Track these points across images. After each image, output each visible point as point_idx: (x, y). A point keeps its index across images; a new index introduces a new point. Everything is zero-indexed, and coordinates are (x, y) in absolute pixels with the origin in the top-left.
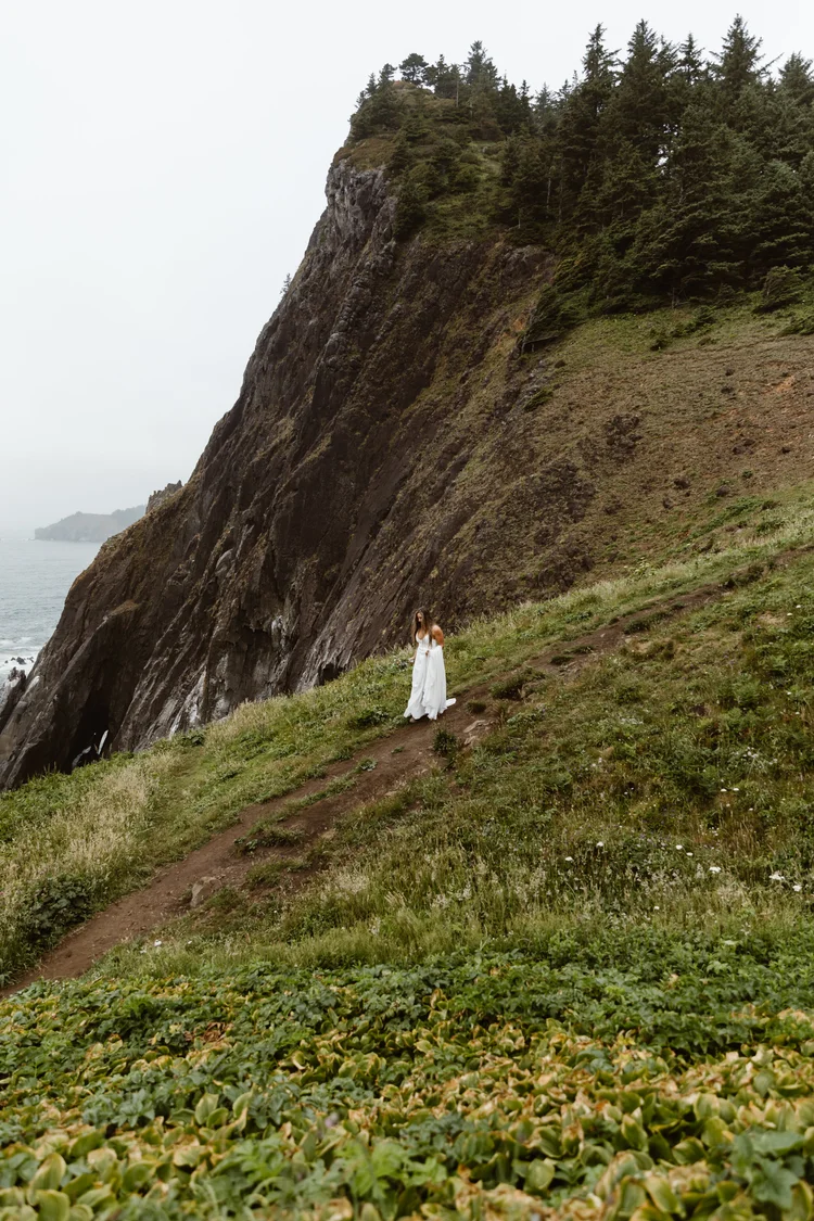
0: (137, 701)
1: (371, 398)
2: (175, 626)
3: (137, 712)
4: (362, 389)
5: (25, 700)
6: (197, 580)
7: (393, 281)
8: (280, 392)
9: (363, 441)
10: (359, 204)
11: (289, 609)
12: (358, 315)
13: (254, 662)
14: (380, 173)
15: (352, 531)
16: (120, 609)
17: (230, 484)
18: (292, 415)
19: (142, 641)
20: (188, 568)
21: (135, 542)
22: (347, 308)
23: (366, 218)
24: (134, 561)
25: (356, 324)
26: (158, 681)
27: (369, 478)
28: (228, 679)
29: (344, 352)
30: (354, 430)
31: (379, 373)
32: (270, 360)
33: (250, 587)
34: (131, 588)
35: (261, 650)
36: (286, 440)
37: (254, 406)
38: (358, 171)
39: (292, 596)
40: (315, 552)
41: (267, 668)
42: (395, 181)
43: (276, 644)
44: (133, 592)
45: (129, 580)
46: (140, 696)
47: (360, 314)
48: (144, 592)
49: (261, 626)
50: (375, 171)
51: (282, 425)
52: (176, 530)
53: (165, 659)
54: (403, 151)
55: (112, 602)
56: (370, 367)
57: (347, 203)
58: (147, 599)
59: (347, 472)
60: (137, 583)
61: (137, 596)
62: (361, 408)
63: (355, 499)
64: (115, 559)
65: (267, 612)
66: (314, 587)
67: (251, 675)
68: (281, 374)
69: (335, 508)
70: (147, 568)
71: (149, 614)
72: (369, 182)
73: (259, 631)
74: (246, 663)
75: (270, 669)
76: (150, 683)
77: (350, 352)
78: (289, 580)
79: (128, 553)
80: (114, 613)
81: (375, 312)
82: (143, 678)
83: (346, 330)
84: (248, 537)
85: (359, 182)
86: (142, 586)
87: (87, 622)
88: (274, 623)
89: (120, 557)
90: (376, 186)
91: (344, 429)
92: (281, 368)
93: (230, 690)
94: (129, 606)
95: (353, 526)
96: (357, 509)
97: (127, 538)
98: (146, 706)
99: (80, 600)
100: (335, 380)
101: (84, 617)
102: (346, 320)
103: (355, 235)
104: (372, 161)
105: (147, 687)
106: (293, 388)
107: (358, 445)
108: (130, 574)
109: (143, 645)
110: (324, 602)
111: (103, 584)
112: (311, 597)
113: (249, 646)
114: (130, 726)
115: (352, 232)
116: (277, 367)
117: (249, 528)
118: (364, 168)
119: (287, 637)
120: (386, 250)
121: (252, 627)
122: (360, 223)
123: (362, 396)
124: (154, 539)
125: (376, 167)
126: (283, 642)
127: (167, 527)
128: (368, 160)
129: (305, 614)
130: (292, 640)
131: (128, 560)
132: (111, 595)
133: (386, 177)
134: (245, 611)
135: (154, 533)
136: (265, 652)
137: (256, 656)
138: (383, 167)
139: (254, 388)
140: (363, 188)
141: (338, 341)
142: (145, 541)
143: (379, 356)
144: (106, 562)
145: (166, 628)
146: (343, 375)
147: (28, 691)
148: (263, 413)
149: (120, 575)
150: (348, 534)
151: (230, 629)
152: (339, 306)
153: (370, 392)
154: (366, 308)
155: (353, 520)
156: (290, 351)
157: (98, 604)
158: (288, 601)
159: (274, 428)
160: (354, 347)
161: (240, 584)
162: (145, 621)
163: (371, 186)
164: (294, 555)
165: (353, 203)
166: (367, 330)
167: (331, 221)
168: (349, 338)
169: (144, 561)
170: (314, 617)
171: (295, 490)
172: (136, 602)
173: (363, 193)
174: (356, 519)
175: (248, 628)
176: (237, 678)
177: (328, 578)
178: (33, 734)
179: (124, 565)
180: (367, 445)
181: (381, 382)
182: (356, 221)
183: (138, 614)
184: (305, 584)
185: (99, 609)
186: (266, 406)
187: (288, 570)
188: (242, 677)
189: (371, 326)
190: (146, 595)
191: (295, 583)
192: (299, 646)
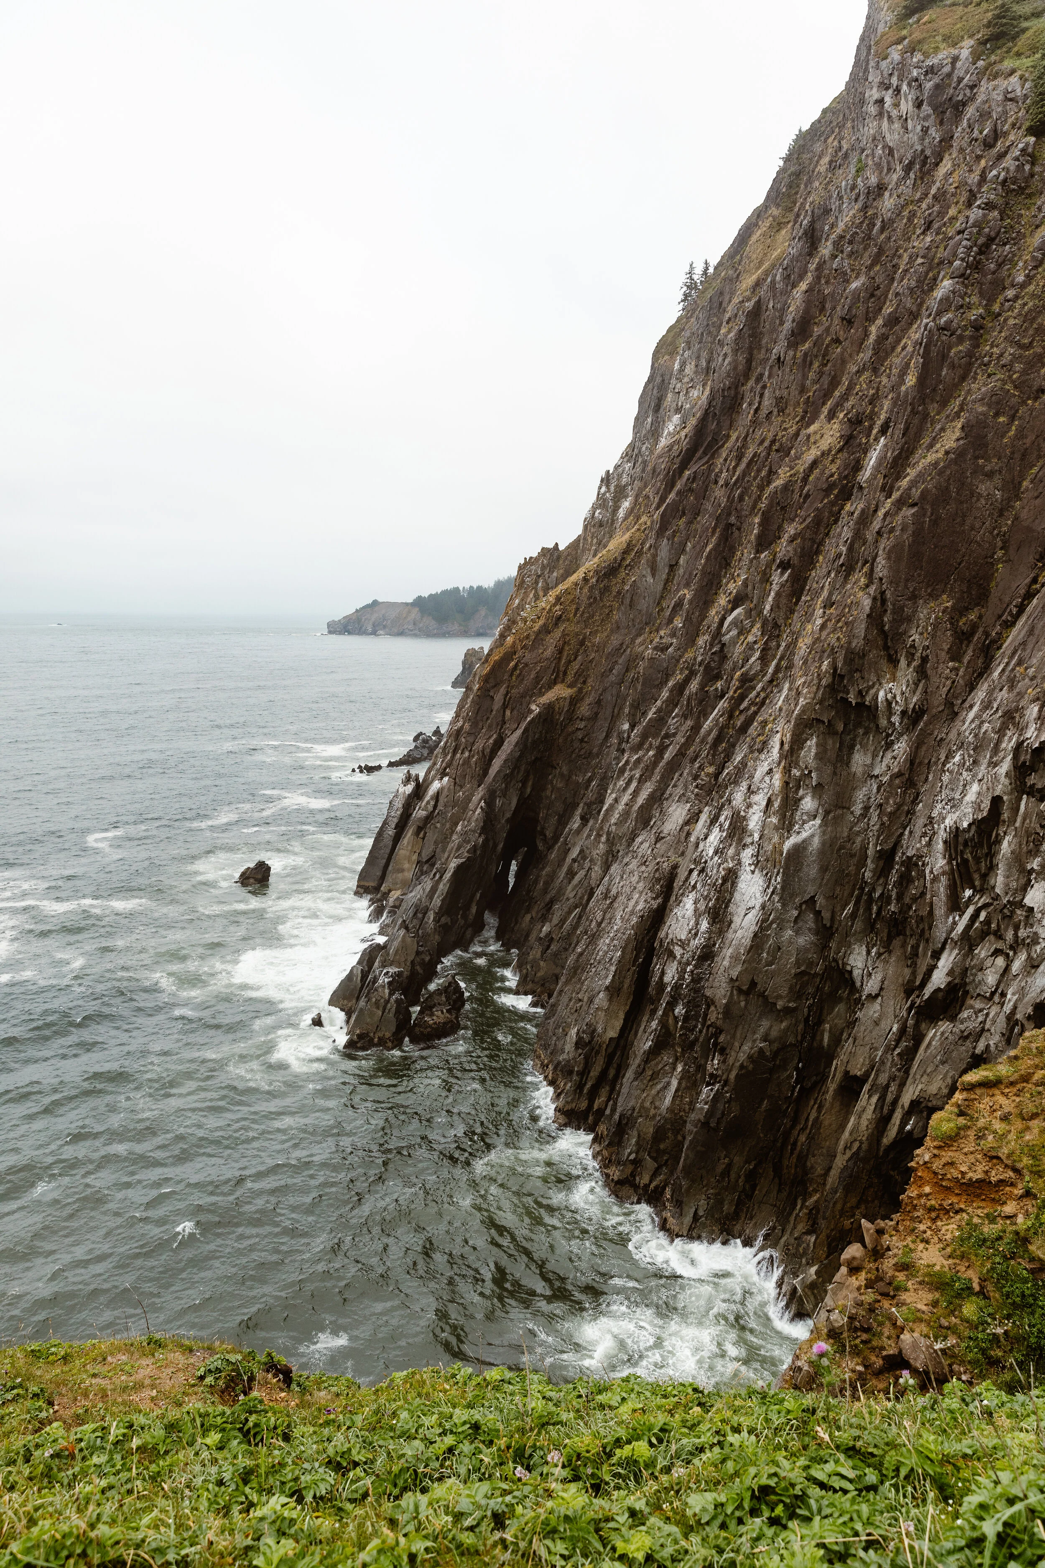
0: (612, 808)
1: (1018, 367)
2: (659, 710)
3: (613, 821)
4: (1001, 355)
5: (425, 809)
6: (686, 650)
7: (1030, 196)
8: (803, 390)
9: (1009, 430)
10: (929, 105)
11: (906, 673)
12: (981, 252)
13: (851, 748)
14: (965, 53)
15: (999, 560)
16: (549, 697)
17: (733, 519)
18: (831, 415)
19: (580, 735)
20: (673, 635)
21: (564, 611)
22: (964, 243)
23: (941, 123)
24: (564, 635)
25: (976, 266)
26: (641, 781)
27: (1020, 483)
28: (817, 769)
29: (962, 306)
30: (997, 414)
31: (1026, 330)
32: (789, 346)
33: (850, 643)
34: (562, 669)
35: (861, 731)
36: (830, 450)
37: (764, 412)
38: (926, 55)
39: (911, 657)
40: (943, 592)
41: (869, 755)
42: (993, 58)
43: (883, 722)
44: (565, 673)
45: (560, 659)
46: (616, 800)
47: (984, 250)
48: (578, 674)
49: (863, 697)
50: (954, 52)
51: (815, 433)
52: (619, 593)
53: (651, 753)
54: (1007, 10)
55: (539, 687)
56: (1011, 322)
57: (906, 106)
58: (584, 682)
59: (990, 475)
60: (569, 662)
61: (570, 678)
62: (1004, 382)
63: (1001, 515)
64: (539, 632)
65: (873, 678)
66: (946, 640)
67: (848, 764)
68: (806, 362)
69: (972, 528)
70: (582, 643)
71: (588, 701)
72: (947, 69)
73: (861, 705)
74: (840, 749)
75: (874, 756)
76: (628, 784)
77: (969, 307)
78: (905, 632)
79: (556, 625)
80: (545, 699)
81: (1005, 244)
82: (618, 778)
83: (962, 275)
84: (782, 586)
85: (931, 71)
86: (576, 666)
87: (508, 713)
88: (881, 694)
89: (546, 630)
90: (959, 72)
91: (983, 414)
92: (806, 355)
93: (819, 785)
94: (560, 692)
95: (1000, 553)
96: (1005, 529)
97: (555, 605)
98: (626, 814)
99: (497, 685)
100: (950, 348)
101: (504, 707)
102: (963, 260)
103: (923, 151)
104: (946, 38)
105: (625, 789)
106: (826, 380)
107: (1003, 436)
108: (561, 651)
109: (582, 741)
110: (960, 662)
111: (526, 665)
112: (943, 655)
113: (845, 725)
114: (604, 839)
115: (919, 148)
116: (799, 354)
117: (782, 574)
118: (937, 49)
119: (904, 713)
120: (1022, 150)
121: (852, 698)
122: (932, 131)
123: (1004, 366)
124: (590, 605)
125: (954, 45)
126: (895, 719)
127: (607, 589)
128: (939, 38)
129: (935, 680)
130: (913, 717)
131: (557, 633)
132: (538, 679)
133: (976, 56)
134: (842, 677)
135: (589, 598)
136: (866, 733)
137: (854, 739)
138: (968, 43)
139: (764, 387)
140: (936, 80)
141: (954, 292)
142: (577, 609)
143: (1025, 304)
144: (528, 637)
145: (644, 714)
146: (961, 339)
147: (427, 798)
148: (776, 420)
149: (548, 653)
150: (992, 564)
151: (821, 702)
152: (900, 257)
153: (1015, 358)
154: (991, 240)
155: (1000, 544)
156: (817, 331)
157: (521, 689)
158: (903, 663)
159: (802, 437)
160: (975, 299)
161: (834, 641)
162: (584, 709)
163: (949, 75)
164: (914, 597)
165: (919, 105)
166: (994, 273)
167: (874, 139)
168: (966, 287)
169: (577, 634)
170: (949, 682)
171: (914, 505)
172: (570, 686)
173: (937, 87)
174: (1005, 542)
175: (845, 701)
176: (829, 770)
177: (965, 629)
178: (458, 849)
179: (552, 641)
180: (1016, 435)
181: (1031, 343)
182: (925, 131)
183: (574, 701)
184: (934, 636)
185: (523, 696)
186: (782, 411)
187: (904, 619)
188: (835, 768)
189: (1000, 265)
190: (582, 676)
191: (916, 637)
192: (926, 725)
